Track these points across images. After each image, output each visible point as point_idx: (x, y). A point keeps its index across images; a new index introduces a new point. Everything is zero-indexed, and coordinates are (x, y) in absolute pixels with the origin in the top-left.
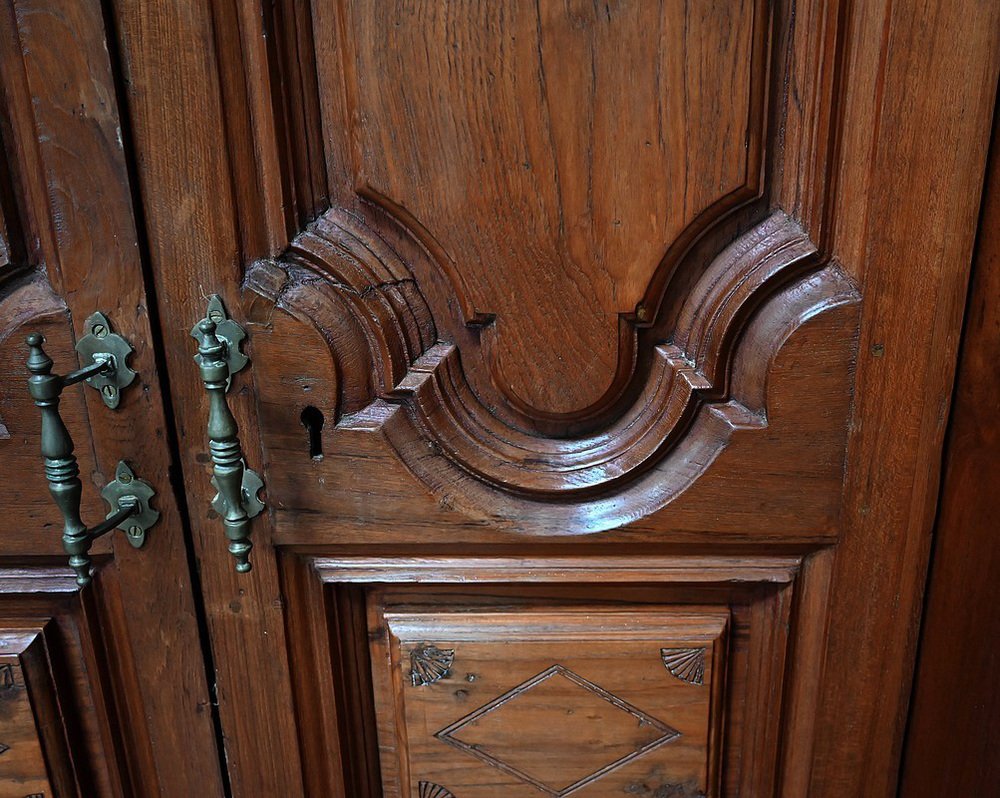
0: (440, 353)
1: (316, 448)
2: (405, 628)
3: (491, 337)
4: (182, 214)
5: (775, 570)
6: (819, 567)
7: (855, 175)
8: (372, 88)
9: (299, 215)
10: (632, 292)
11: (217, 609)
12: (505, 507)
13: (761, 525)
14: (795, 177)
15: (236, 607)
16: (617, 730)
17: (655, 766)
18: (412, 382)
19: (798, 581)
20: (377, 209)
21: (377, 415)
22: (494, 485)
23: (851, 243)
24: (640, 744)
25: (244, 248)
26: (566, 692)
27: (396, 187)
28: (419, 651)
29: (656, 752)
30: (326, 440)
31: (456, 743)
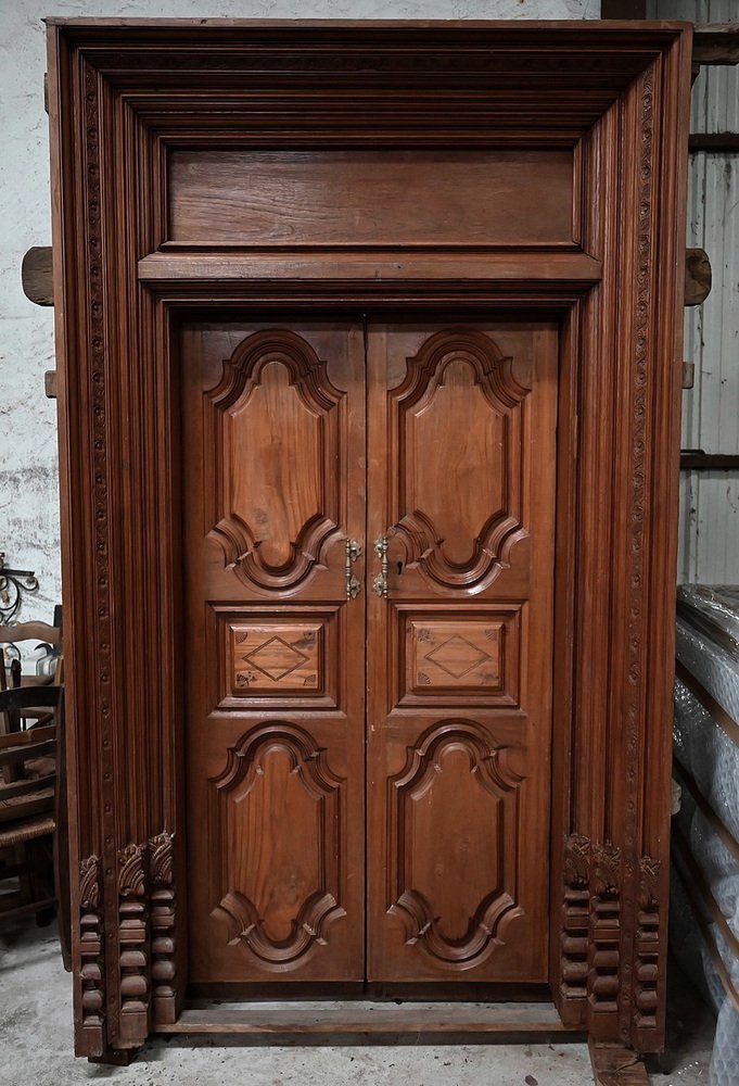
0: (430, 550)
1: (400, 573)
2: (418, 625)
3: (443, 546)
4: (376, 515)
5: (515, 607)
6: (526, 607)
7: (526, 507)
8: (420, 489)
9: (401, 517)
10: (477, 534)
11: (370, 617)
12: (445, 590)
13: (509, 594)
14: (514, 508)
15: (375, 617)
16: (474, 656)
17: (485, 668)
18: (424, 556)
19: (520, 610)
20: (418, 515)
21: (414, 565)
22: (442, 583)
23: (527, 522)
24: (481, 661)
25: (388, 524)
26: (459, 644)
27: (424, 510)
28: (421, 631)
29: (485, 663)
30: (403, 571)
31: (430, 660)
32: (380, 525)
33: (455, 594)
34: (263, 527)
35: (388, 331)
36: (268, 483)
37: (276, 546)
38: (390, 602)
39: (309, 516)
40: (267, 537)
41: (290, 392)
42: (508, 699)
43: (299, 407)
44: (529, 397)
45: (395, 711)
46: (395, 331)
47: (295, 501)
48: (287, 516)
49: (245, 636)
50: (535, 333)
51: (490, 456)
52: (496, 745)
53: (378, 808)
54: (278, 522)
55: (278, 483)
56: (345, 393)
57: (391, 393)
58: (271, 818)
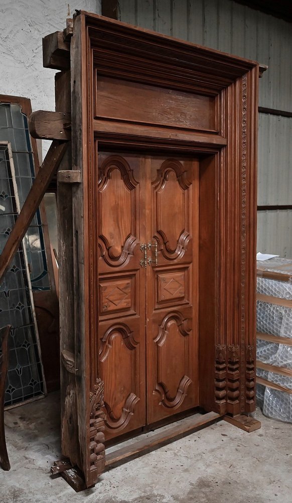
2: (161, 276)
5: (188, 265)
6: (191, 265)
7: (190, 227)
12: (168, 261)
13: (187, 260)
14: (186, 228)
15: (148, 274)
16: (177, 285)
22: (168, 259)
26: (173, 281)
28: (161, 278)
29: (181, 288)
32: (149, 236)
33: (172, 263)
34: (113, 240)
35: (151, 159)
36: (114, 221)
37: (116, 248)
38: (153, 267)
39: (128, 234)
40: (114, 244)
41: (121, 183)
42: (185, 301)
43: (124, 189)
44: (191, 185)
45: (154, 312)
46: (153, 159)
47: (123, 229)
48: (120, 235)
49: (106, 287)
50: (193, 162)
51: (181, 208)
52: (183, 319)
53: (150, 353)
54: (117, 238)
55: (117, 221)
56: (138, 183)
57: (152, 183)
58: (115, 366)
